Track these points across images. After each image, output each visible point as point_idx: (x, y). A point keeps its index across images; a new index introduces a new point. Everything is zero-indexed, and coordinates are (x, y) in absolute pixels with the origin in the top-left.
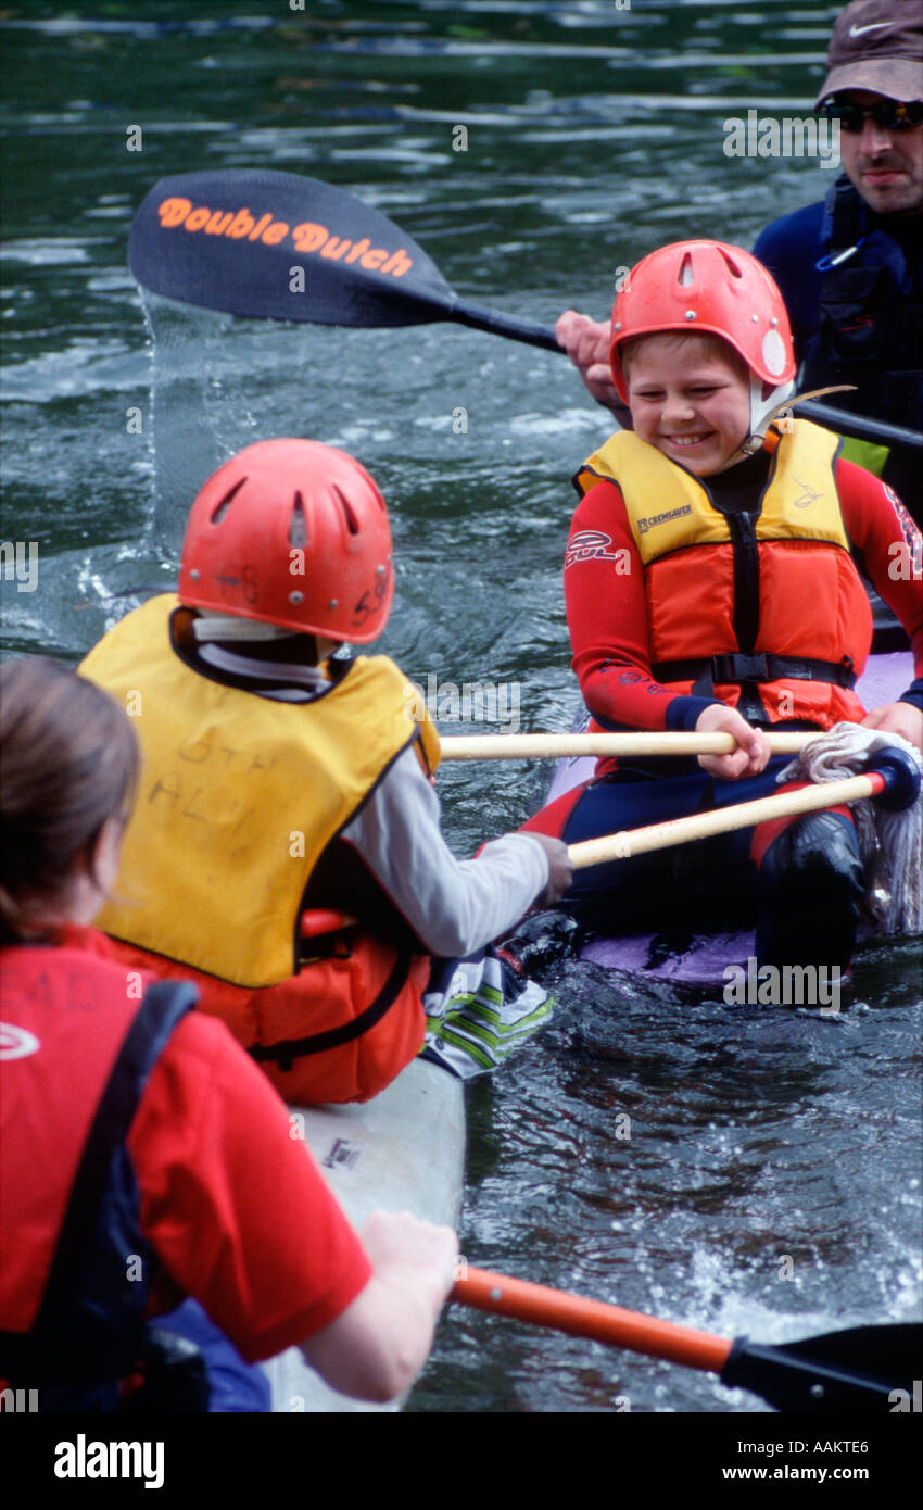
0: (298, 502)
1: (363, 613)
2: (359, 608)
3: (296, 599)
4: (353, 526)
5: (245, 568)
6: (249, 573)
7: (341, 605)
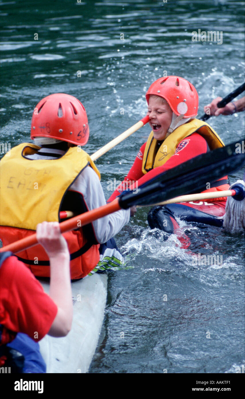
0: (60, 106)
1: (80, 137)
2: (79, 135)
3: (61, 131)
4: (76, 112)
5: (47, 123)
6: (48, 125)
7: (73, 133)
